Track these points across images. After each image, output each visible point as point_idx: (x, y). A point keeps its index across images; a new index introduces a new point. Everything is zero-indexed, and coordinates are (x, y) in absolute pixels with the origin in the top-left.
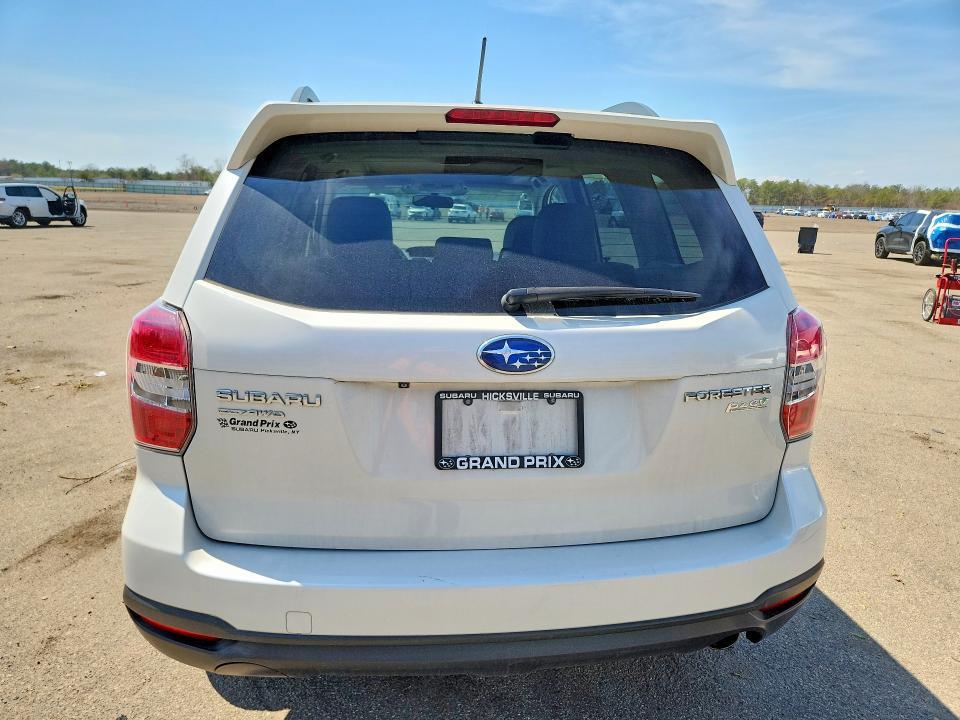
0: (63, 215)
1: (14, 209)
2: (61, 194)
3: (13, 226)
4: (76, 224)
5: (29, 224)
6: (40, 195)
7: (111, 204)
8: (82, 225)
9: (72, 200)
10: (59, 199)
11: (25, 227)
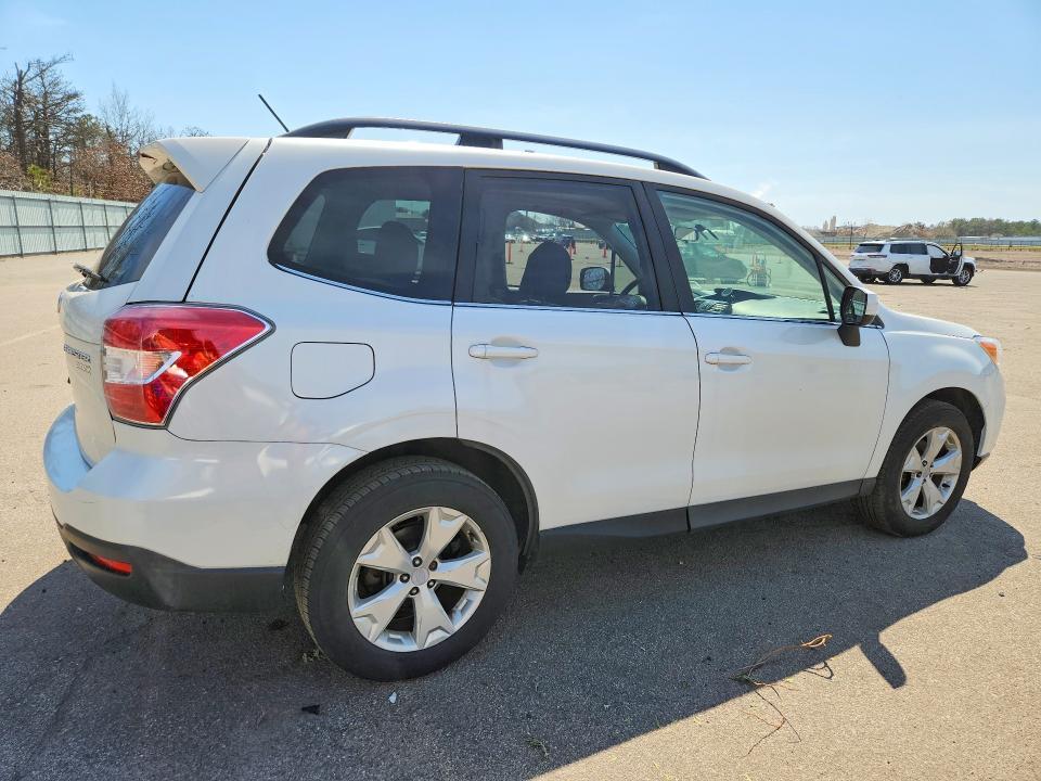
0: (946, 273)
1: (892, 266)
2: (950, 252)
3: (888, 282)
4: (957, 283)
5: (904, 280)
6: (926, 253)
7: (997, 264)
8: (965, 285)
9: (958, 258)
10: (946, 258)
11: (899, 283)
